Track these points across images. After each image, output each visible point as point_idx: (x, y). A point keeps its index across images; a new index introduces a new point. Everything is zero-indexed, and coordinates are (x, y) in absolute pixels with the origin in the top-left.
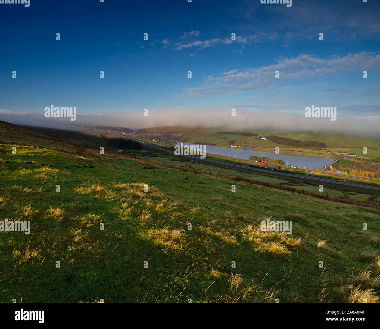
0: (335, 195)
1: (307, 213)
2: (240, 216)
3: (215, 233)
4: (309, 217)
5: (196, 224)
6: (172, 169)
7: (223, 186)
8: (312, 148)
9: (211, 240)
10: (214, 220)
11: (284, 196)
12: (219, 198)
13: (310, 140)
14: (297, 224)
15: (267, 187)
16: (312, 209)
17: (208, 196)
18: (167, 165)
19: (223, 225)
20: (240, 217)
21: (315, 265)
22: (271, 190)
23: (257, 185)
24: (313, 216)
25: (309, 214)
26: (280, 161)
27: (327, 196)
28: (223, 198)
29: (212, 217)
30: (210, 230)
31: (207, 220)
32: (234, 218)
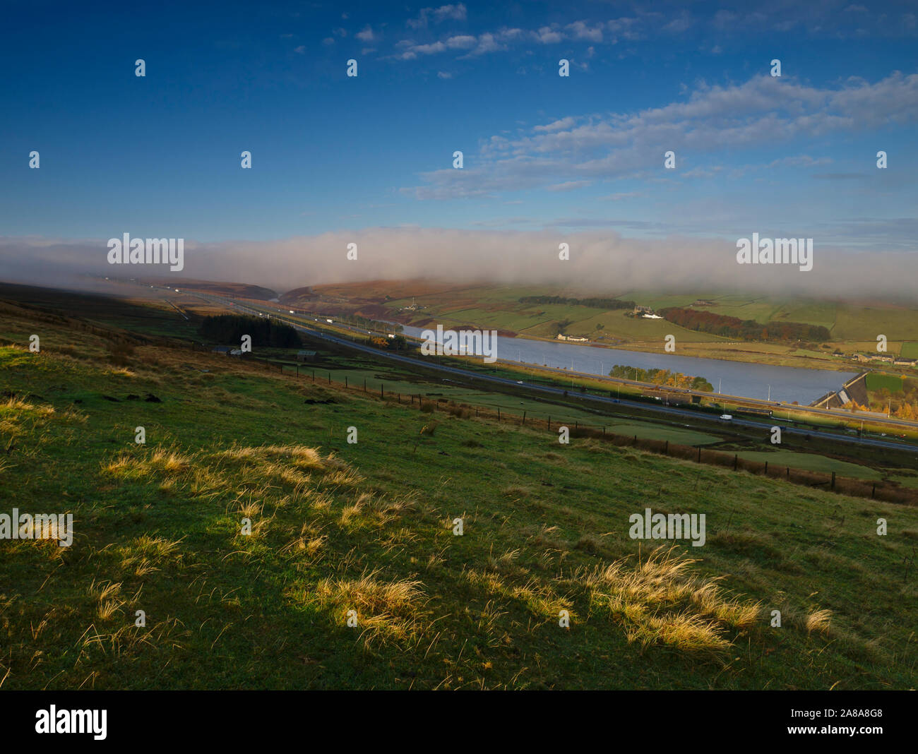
0: (857, 479)
1: (775, 529)
2: (583, 539)
3: (511, 589)
4: (781, 540)
5: (458, 563)
6: (387, 404)
7: (536, 454)
8: (789, 343)
9: (501, 611)
10: (509, 552)
11: (709, 481)
12: (524, 489)
13: (783, 320)
14: (747, 561)
15: (662, 456)
16: (789, 519)
17: (493, 483)
18: (373, 391)
19: (535, 567)
20: (584, 544)
21: (802, 681)
22: (674, 464)
23: (633, 449)
24: (793, 539)
25: (781, 532)
26: (698, 379)
27: (834, 479)
28: (535, 487)
29: (503, 544)
30: (499, 581)
31: (488, 553)
32: (568, 547)
